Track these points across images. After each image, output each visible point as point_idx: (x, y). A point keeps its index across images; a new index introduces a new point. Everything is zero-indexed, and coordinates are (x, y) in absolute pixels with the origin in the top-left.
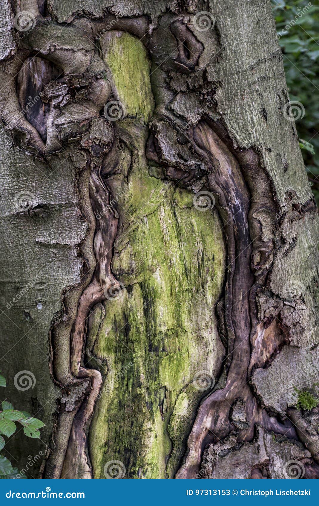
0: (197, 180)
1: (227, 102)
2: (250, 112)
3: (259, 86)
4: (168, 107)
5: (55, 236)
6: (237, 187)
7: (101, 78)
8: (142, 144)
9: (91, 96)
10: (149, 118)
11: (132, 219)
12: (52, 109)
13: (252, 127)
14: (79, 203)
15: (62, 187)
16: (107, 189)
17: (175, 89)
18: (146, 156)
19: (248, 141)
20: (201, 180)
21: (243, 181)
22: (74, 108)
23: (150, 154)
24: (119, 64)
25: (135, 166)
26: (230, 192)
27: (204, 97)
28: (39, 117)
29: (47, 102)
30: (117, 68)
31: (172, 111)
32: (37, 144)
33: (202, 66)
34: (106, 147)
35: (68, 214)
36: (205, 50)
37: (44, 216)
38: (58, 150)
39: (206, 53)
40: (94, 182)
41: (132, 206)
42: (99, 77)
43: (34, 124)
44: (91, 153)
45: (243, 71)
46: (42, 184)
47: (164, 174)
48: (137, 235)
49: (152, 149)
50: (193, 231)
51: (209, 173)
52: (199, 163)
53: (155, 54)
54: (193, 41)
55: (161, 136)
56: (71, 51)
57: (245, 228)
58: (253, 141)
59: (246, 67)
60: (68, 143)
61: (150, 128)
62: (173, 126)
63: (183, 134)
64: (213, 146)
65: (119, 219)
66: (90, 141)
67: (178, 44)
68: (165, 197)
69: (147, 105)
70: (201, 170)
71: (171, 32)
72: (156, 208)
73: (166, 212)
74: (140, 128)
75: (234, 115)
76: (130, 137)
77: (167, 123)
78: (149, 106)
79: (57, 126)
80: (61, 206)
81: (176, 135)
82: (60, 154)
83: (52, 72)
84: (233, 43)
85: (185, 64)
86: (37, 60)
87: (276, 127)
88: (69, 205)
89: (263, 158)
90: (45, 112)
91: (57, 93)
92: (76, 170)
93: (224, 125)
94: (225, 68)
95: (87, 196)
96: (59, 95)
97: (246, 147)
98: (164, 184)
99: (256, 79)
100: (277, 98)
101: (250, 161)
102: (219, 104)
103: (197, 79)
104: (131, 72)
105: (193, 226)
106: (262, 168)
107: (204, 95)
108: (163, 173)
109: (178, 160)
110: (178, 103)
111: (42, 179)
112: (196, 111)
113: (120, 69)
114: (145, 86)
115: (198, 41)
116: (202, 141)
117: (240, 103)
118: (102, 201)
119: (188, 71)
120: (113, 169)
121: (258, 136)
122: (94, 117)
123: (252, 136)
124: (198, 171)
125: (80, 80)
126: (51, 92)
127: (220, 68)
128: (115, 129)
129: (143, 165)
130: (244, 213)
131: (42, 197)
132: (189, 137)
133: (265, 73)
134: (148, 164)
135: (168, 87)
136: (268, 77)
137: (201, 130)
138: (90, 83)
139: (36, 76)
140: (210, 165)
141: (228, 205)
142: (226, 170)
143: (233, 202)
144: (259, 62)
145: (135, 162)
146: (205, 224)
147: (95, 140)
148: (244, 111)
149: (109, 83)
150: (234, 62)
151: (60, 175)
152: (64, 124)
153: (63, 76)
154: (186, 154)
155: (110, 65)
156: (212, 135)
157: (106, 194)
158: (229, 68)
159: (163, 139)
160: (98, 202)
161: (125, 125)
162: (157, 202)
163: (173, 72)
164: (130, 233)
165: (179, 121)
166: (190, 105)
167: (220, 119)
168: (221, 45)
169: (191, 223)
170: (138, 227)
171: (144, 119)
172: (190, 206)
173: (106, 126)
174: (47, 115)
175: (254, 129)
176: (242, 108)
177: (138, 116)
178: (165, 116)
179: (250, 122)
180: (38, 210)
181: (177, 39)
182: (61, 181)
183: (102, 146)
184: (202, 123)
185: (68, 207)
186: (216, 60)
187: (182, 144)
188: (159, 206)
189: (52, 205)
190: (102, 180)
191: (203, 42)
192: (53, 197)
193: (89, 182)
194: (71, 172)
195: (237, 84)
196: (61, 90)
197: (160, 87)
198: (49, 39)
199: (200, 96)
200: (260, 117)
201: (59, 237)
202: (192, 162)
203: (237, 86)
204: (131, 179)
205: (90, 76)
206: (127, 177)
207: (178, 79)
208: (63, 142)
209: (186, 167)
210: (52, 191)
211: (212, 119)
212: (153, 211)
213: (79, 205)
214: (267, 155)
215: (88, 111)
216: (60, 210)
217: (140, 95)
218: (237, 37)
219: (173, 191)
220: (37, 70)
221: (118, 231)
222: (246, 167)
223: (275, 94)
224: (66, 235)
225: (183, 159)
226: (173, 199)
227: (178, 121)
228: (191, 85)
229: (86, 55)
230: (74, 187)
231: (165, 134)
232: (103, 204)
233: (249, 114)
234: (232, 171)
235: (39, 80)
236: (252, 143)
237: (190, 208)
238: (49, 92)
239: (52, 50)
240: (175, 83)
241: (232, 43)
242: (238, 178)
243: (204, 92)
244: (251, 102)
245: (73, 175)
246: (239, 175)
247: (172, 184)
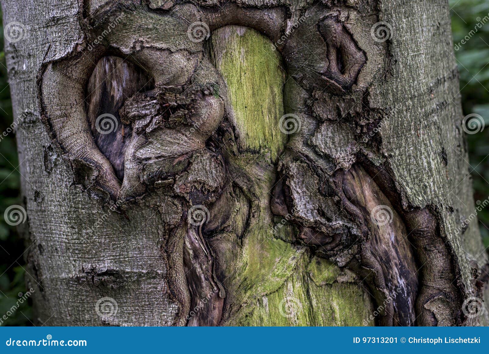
0: (344, 248)
1: (395, 139)
2: (426, 154)
3: (438, 116)
4: (307, 141)
5: (128, 317)
6: (402, 260)
7: (211, 94)
8: (265, 191)
9: (193, 119)
10: (278, 154)
11: (245, 299)
12: (134, 134)
13: (429, 176)
14: (167, 274)
15: (143, 248)
16: (211, 253)
17: (319, 116)
18: (271, 209)
19: (423, 197)
20: (350, 249)
21: (411, 252)
22: (168, 136)
23: (277, 207)
24: (239, 74)
25: (253, 222)
26: (391, 268)
27: (362, 130)
28: (115, 144)
29: (128, 123)
30: (235, 80)
31: (313, 147)
32: (109, 184)
33: (362, 85)
34: (213, 195)
35: (150, 288)
36: (368, 62)
37: (115, 287)
38: (140, 195)
39: (369, 66)
40: (192, 243)
41: (245, 279)
42: (206, 92)
43: (107, 154)
44: (189, 202)
45: (420, 95)
46: (114, 241)
47: (296, 236)
48: (251, 322)
49: (280, 199)
50: (334, 319)
51: (363, 240)
52: (349, 225)
53: (293, 63)
54: (352, 48)
55: (295, 183)
56: (167, 52)
57: (411, 321)
58: (430, 197)
59: (424, 89)
60: (154, 187)
61: (279, 170)
62: (314, 169)
63: (328, 181)
64: (370, 201)
65: (225, 299)
66: (189, 185)
67: (328, 51)
68: (295, 269)
69: (276, 135)
70: (351, 235)
71: (320, 32)
72: (281, 283)
73: (296, 291)
74: (265, 169)
75: (404, 159)
76: (249, 180)
77: (305, 165)
78: (279, 137)
79: (140, 161)
80: (140, 275)
81: (318, 183)
82: (141, 202)
83: (138, 80)
84: (408, 54)
85: (337, 81)
86: (117, 61)
87: (454, 172)
88: (152, 275)
89: (443, 221)
90: (124, 137)
91: (143, 112)
92: (164, 226)
93: (389, 171)
94: (395, 90)
95: (179, 263)
96: (146, 115)
97: (421, 206)
98: (295, 250)
99: (435, 106)
100: (455, 131)
101: (424, 226)
102: (385, 142)
103: (353, 103)
104: (256, 87)
105: (334, 312)
106: (442, 238)
107: (362, 127)
108: (295, 234)
109: (318, 218)
110: (322, 135)
111: (114, 234)
112: (348, 149)
113: (239, 82)
114: (275, 107)
115: (360, 49)
116: (355, 193)
117: (413, 140)
118: (201, 272)
119: (340, 90)
120: (221, 225)
121: (436, 189)
122: (197, 151)
123: (428, 190)
124: (347, 236)
125: (178, 95)
126: (134, 109)
127: (388, 90)
128: (227, 167)
129: (266, 222)
130: (410, 299)
131: (114, 259)
132: (336, 187)
133: (444, 98)
134: (273, 221)
135: (310, 112)
136: (446, 103)
137: (354, 177)
138: (193, 100)
139: (114, 84)
140: (365, 228)
141: (387, 285)
142: (387, 236)
143: (395, 282)
144: (439, 82)
145: (253, 216)
146: (351, 309)
147: (196, 184)
148: (419, 153)
149: (223, 102)
150: (409, 81)
151: (141, 230)
152: (150, 159)
153: (152, 87)
154: (330, 209)
155: (226, 74)
156: (370, 185)
157: (208, 261)
158: (401, 90)
159: (298, 187)
160: (196, 273)
161: (242, 163)
162: (283, 276)
163: (318, 92)
164: (240, 319)
165: (323, 162)
166: (340, 140)
167: (385, 163)
168: (392, 56)
169: (331, 307)
170: (253, 311)
171: (272, 154)
172: (331, 283)
173: (213, 163)
174: (127, 142)
175: (432, 180)
176: (416, 148)
177: (262, 151)
178: (303, 154)
179: (427, 169)
180: (106, 277)
181: (327, 43)
182: (142, 239)
183: (206, 193)
184: (356, 167)
185: (150, 278)
186: (383, 78)
187: (325, 196)
188: (286, 281)
189: (128, 273)
190: (203, 240)
191: (366, 51)
192: (130, 262)
193: (185, 243)
194: (157, 228)
195: (411, 113)
196: (148, 107)
197: (297, 110)
198: (135, 31)
199: (357, 128)
200: (439, 161)
201: (134, 320)
202: (338, 223)
203: (410, 116)
204: (247, 241)
205: (194, 90)
206: (241, 237)
207: (325, 101)
208: (147, 186)
209: (330, 229)
210: (128, 252)
211: (371, 162)
212: (277, 288)
213: (166, 277)
214: (448, 217)
215: (188, 141)
216: (138, 282)
217: (267, 119)
218: (414, 46)
219: (308, 260)
220: (117, 76)
221: (223, 315)
222: (418, 233)
223: (454, 127)
224: (145, 318)
225: (324, 218)
226: (306, 272)
227: (321, 163)
228: (344, 111)
229: (188, 59)
230: (161, 251)
231: (301, 179)
232: (202, 277)
233: (426, 158)
234: (396, 238)
235: (118, 90)
236: (428, 200)
237: (331, 285)
238: (132, 108)
239: (138, 48)
240: (319, 107)
241: (406, 54)
242: (404, 248)
243: (363, 122)
244: (427, 139)
245: (160, 233)
246: (405, 244)
247: (306, 250)
